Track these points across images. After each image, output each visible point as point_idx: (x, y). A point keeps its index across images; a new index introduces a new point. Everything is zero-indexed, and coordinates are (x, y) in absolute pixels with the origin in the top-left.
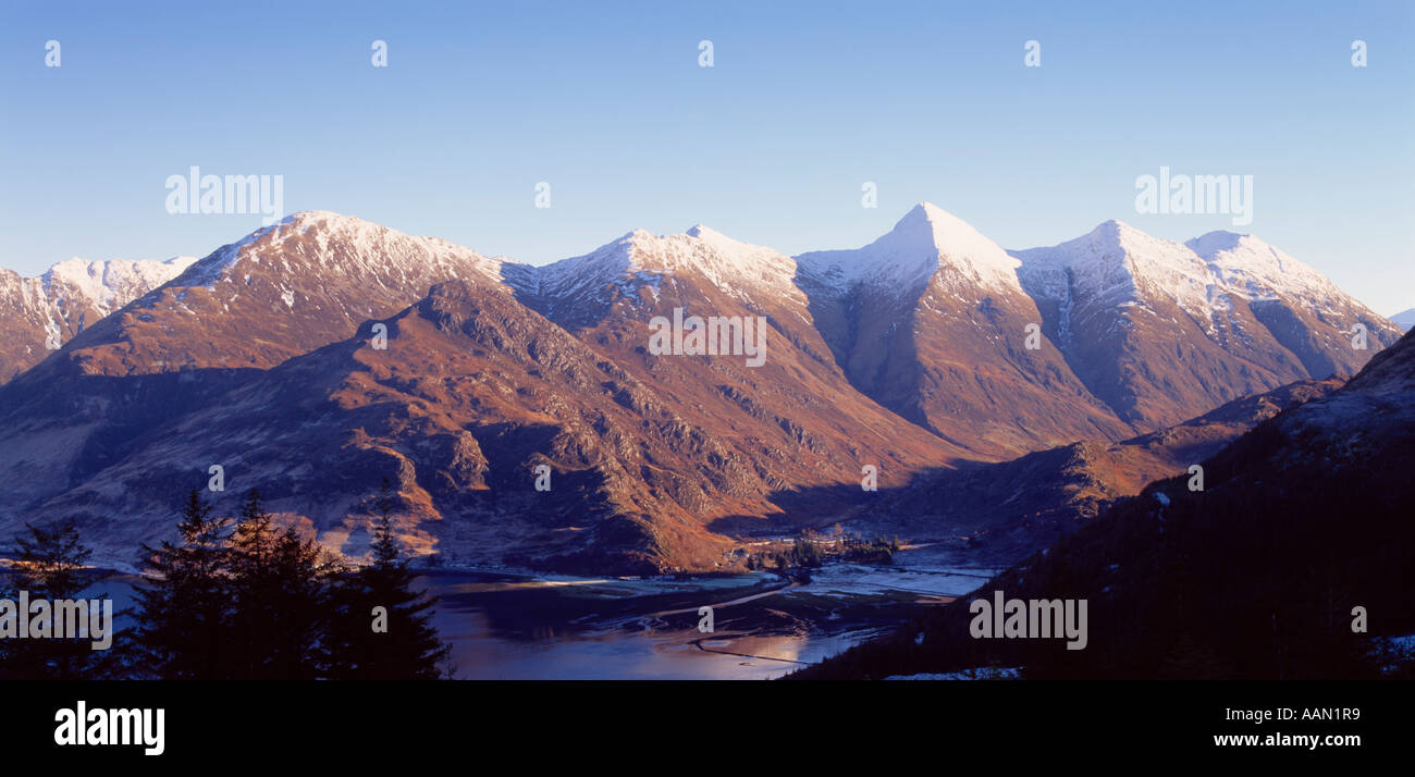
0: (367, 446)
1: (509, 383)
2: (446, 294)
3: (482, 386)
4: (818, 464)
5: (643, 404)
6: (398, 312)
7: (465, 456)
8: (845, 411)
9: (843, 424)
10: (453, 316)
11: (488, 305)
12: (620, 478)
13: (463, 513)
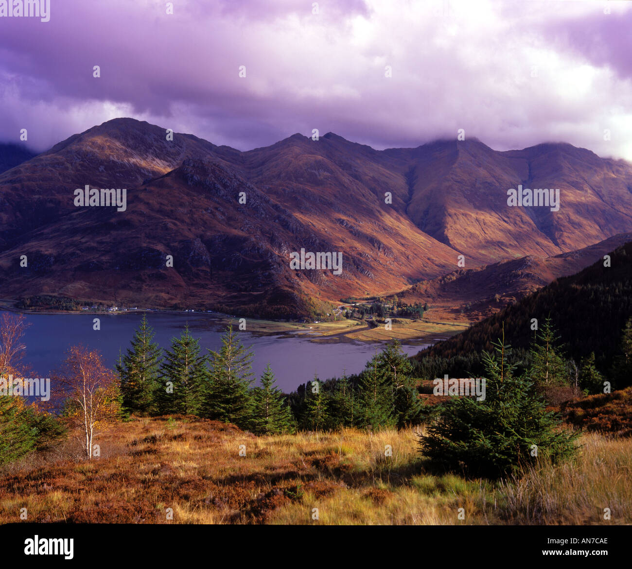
0: (145, 245)
1: (223, 214)
2: (192, 165)
3: (208, 214)
4: (388, 263)
5: (295, 227)
6: (166, 173)
7: (197, 251)
8: (405, 235)
9: (403, 242)
10: (195, 177)
11: (213, 171)
12: (280, 266)
13: (195, 282)
